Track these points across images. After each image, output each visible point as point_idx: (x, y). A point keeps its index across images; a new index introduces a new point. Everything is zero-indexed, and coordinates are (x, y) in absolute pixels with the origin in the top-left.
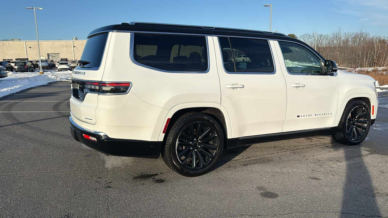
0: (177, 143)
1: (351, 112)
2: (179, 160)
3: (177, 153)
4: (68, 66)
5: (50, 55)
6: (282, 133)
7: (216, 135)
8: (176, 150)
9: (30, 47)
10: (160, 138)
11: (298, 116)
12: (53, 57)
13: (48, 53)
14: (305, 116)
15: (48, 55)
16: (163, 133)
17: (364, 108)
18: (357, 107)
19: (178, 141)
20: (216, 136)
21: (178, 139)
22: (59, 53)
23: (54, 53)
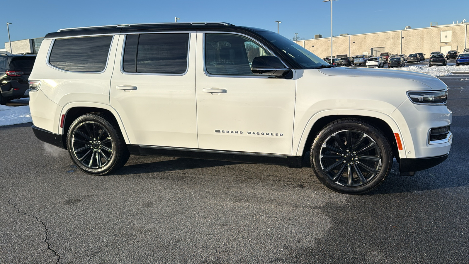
0: (73, 139)
1: (330, 137)
2: (76, 156)
3: (73, 148)
4: (377, 62)
5: (374, 49)
6: (198, 149)
7: (110, 138)
8: (73, 145)
9: (354, 41)
10: (60, 131)
11: (218, 131)
12: (377, 52)
13: (372, 47)
14: (230, 132)
15: (372, 49)
16: (61, 127)
17: (365, 135)
18: (346, 130)
19: (74, 138)
20: (110, 140)
21: (74, 136)
22: (384, 47)
23: (378, 47)
